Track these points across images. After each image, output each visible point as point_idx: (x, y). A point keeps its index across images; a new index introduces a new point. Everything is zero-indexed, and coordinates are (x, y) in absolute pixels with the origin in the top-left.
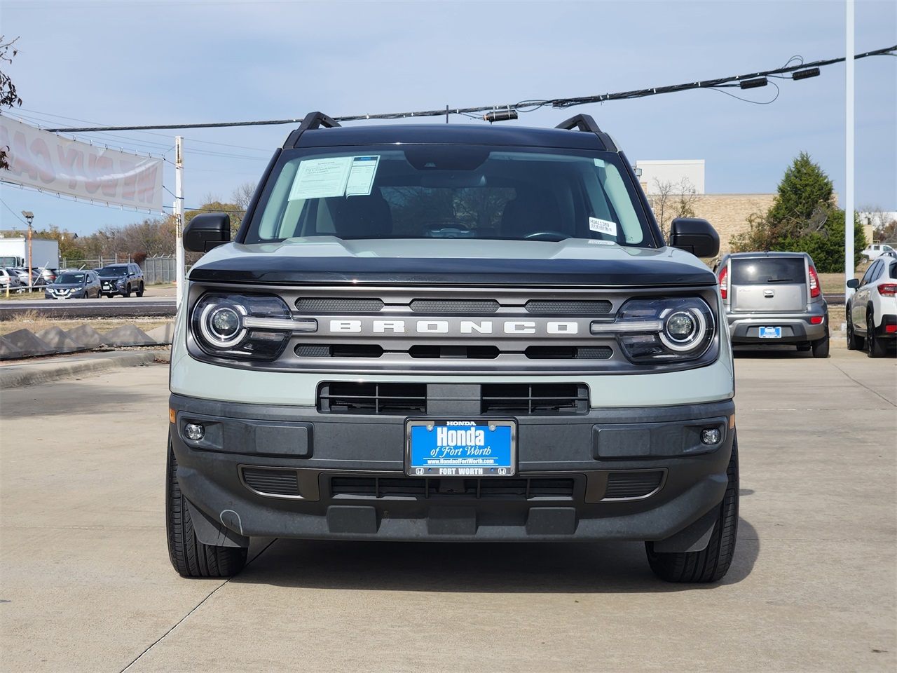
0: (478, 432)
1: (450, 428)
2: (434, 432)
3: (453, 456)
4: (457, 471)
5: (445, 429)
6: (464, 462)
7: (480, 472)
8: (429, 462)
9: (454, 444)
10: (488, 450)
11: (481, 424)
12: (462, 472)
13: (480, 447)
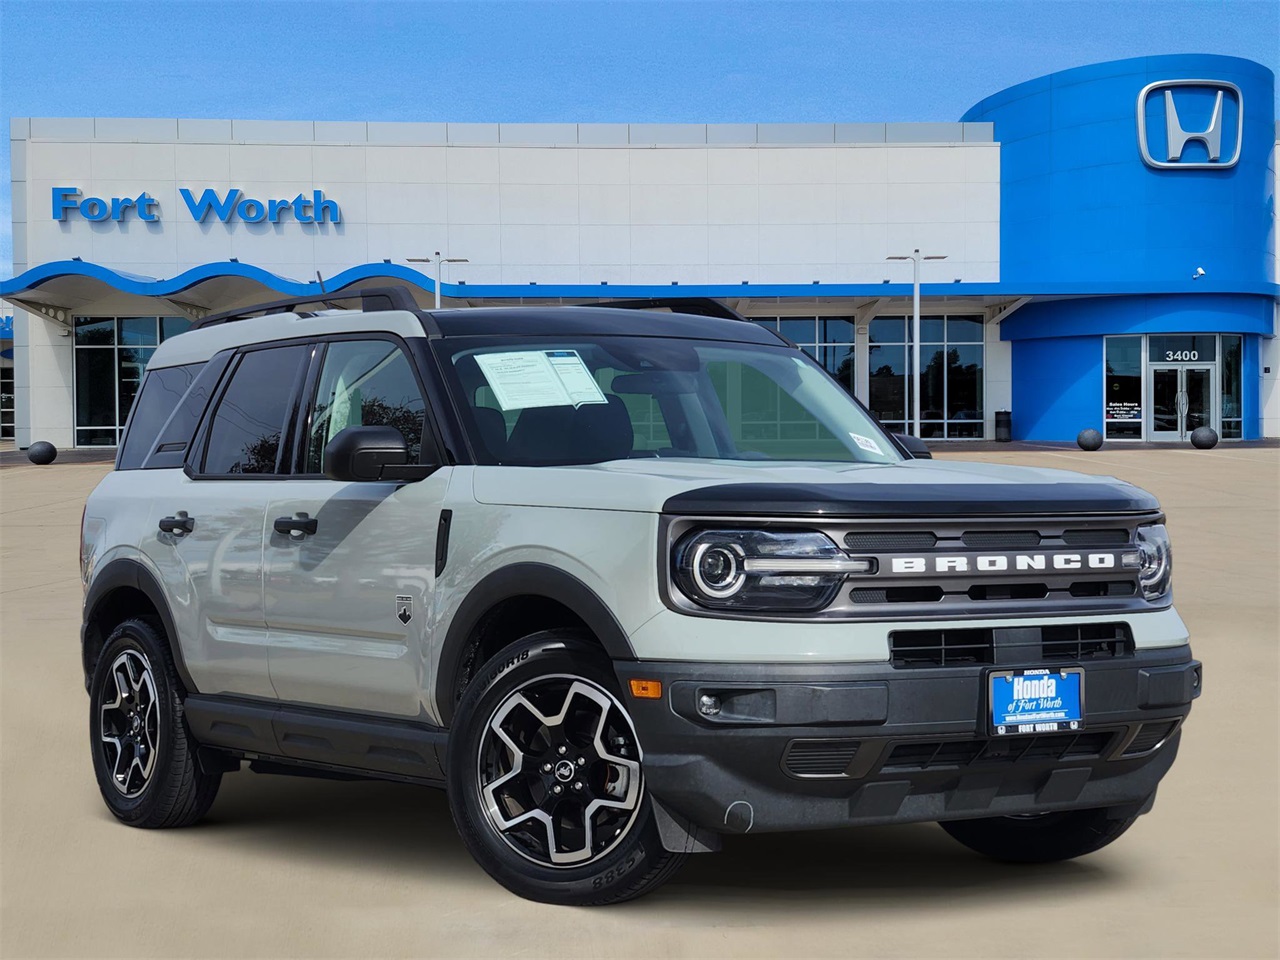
0: (1051, 681)
1: (1026, 678)
2: (1012, 684)
3: (1028, 711)
4: (1034, 728)
5: (1021, 679)
6: (1039, 717)
7: (1054, 727)
8: (1008, 719)
9: (1028, 697)
10: (1059, 702)
11: (1055, 671)
12: (1040, 728)
13: (1053, 699)
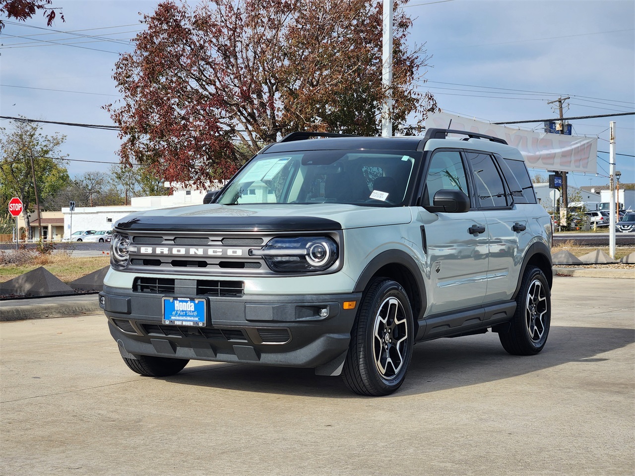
0: (191, 304)
1: (180, 301)
2: (173, 302)
3: (182, 315)
4: (182, 323)
5: (178, 302)
6: (186, 318)
7: (191, 324)
8: (172, 318)
9: (182, 309)
10: (196, 313)
11: (192, 300)
12: (185, 323)
13: (193, 312)
